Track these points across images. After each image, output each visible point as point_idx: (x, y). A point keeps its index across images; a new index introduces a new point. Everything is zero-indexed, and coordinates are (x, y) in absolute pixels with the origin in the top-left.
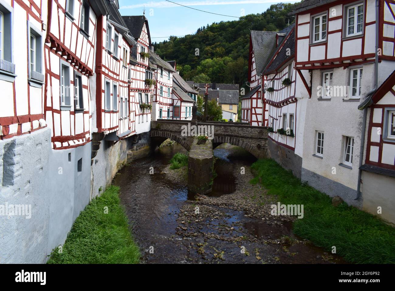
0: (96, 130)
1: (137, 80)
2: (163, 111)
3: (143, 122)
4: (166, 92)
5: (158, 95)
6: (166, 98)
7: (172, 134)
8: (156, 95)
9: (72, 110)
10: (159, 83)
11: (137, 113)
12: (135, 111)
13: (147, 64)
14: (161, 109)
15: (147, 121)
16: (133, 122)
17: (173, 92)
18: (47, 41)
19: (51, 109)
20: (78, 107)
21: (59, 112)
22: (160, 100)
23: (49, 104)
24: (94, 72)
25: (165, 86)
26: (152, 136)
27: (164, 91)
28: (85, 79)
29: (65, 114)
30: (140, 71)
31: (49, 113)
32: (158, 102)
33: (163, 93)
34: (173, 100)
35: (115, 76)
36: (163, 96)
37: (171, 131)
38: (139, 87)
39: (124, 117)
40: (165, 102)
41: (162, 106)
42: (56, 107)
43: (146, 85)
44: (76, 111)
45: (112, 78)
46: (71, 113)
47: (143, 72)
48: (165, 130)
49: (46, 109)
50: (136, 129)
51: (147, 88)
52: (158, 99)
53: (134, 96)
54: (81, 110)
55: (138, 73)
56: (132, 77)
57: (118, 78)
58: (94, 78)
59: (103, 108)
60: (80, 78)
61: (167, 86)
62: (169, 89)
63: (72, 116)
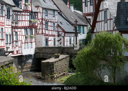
1: (23, 21)
2: (49, 41)
3: (28, 48)
4: (52, 26)
5: (44, 29)
6: (52, 31)
7: (48, 55)
8: (42, 29)
10: (44, 20)
11: (23, 42)
12: (22, 40)
13: (31, 10)
14: (47, 39)
15: (32, 48)
16: (20, 47)
17: (58, 26)
22: (45, 32)
25: (50, 22)
26: (36, 58)
27: (49, 26)
30: (25, 15)
32: (44, 34)
33: (49, 27)
34: (59, 32)
36: (49, 29)
37: (48, 54)
38: (24, 25)
39: (8, 42)
40: (50, 34)
41: (48, 37)
43: (30, 24)
45: (1, 25)
47: (27, 15)
48: (44, 53)
50: (22, 52)
51: (31, 25)
52: (44, 32)
53: (21, 31)
55: (24, 16)
56: (19, 20)
57: (4, 24)
61: (52, 22)
62: (55, 23)
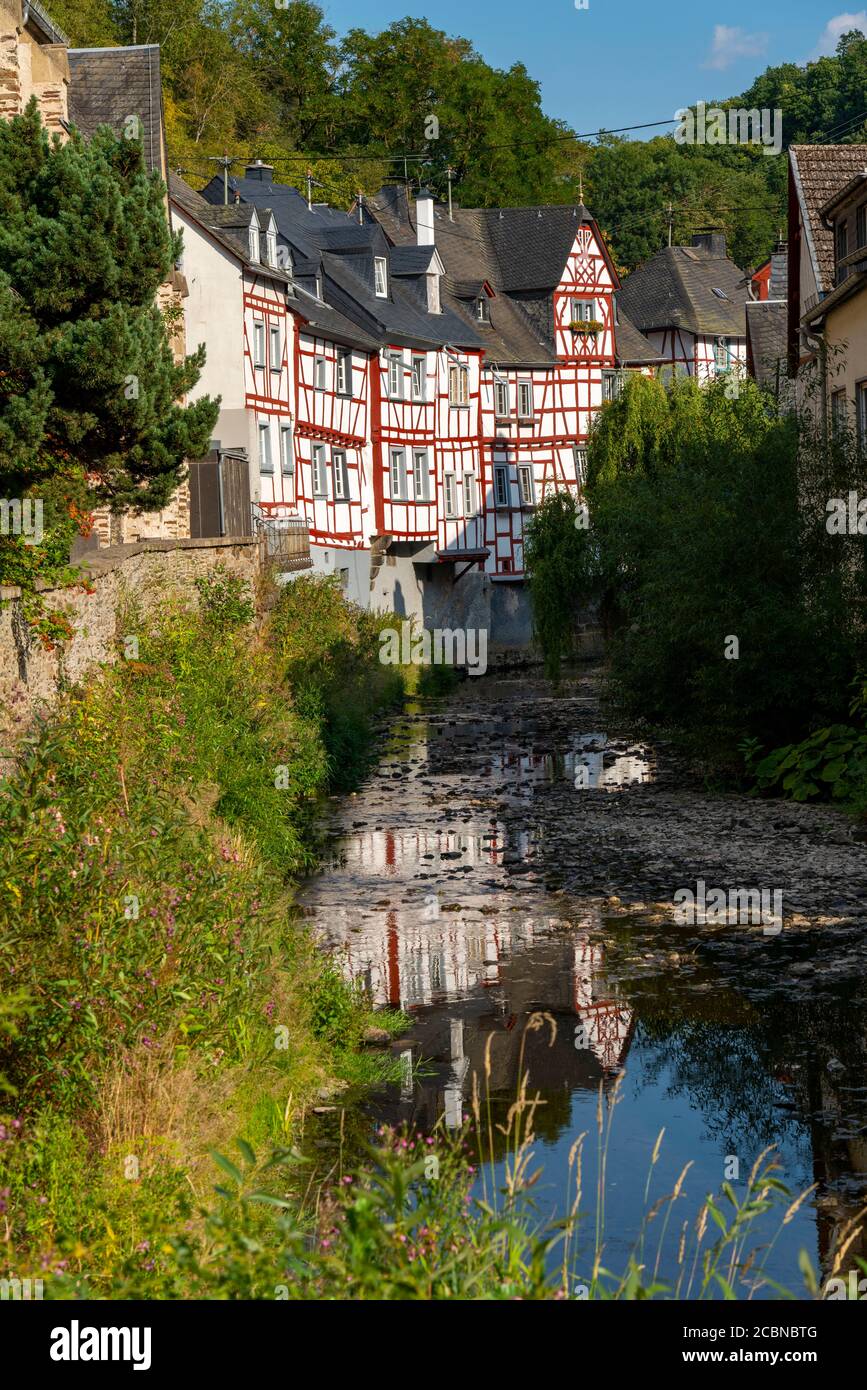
0: (375, 532)
1: (563, 411)
9: (330, 499)
18: (296, 430)
19: (302, 498)
20: (341, 496)
21: (312, 501)
23: (300, 493)
24: (368, 440)
28: (351, 455)
29: (320, 505)
31: (301, 502)
35: (420, 437)
39: (460, 515)
42: (309, 495)
44: (337, 501)
45: (413, 443)
46: (329, 504)
49: (298, 498)
54: (347, 500)
55: (568, 388)
57: (430, 437)
58: (368, 450)
59: (386, 495)
60: (343, 454)
63: (331, 508)
